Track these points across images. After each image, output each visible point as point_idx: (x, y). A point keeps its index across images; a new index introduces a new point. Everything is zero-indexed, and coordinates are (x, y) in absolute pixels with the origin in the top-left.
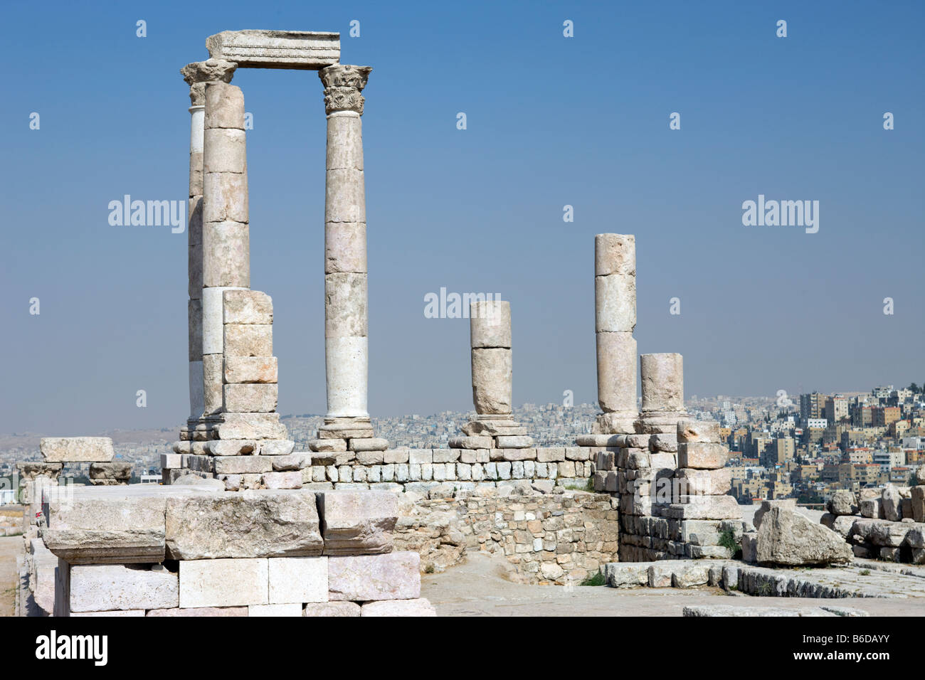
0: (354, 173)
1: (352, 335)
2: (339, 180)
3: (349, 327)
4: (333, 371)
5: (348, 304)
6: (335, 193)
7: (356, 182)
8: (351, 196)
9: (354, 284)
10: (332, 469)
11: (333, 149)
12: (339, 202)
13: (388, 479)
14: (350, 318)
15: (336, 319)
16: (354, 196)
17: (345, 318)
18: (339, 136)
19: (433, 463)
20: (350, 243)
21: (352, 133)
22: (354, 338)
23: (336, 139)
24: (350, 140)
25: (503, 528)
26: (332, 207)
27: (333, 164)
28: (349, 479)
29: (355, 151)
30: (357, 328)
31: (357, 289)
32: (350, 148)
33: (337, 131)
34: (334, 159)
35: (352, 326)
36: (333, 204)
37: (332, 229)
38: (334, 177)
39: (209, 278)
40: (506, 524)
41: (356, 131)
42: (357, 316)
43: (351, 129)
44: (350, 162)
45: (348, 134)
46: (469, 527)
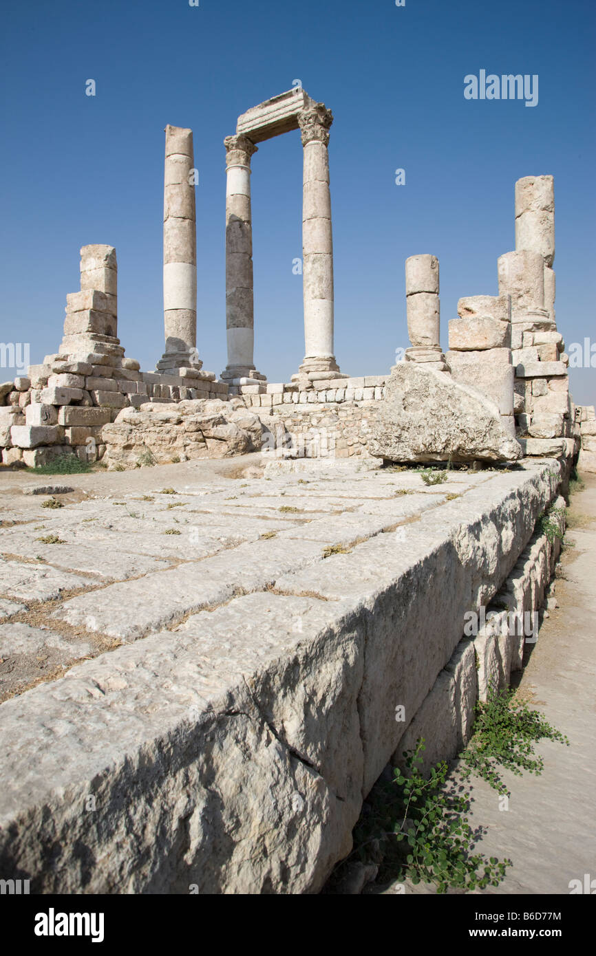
0: (314, 183)
1: (313, 299)
3: (311, 292)
5: (310, 277)
7: (316, 189)
8: (312, 200)
9: (314, 262)
10: (295, 394)
13: (331, 400)
14: (311, 287)
16: (314, 199)
17: (308, 287)
19: (365, 387)
20: (311, 233)
21: (313, 155)
22: (314, 300)
24: (312, 161)
25: (368, 433)
28: (305, 401)
29: (315, 168)
30: (317, 293)
31: (316, 265)
32: (311, 167)
35: (313, 292)
40: (370, 430)
41: (317, 154)
42: (317, 284)
43: (312, 153)
44: (312, 176)
45: (310, 158)
46: (339, 432)
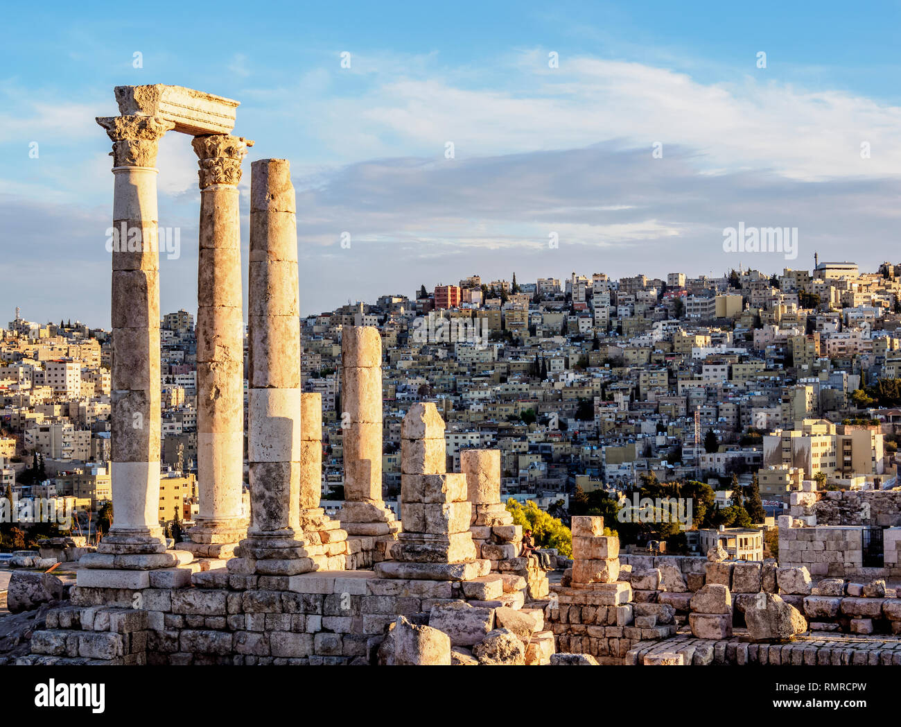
2: (230, 260)
4: (221, 469)
6: (226, 276)
11: (224, 226)
12: (231, 285)
15: (228, 413)
18: (230, 212)
23: (226, 216)
26: (223, 289)
27: (223, 242)
33: (228, 207)
34: (225, 238)
36: (224, 287)
37: (222, 314)
38: (225, 258)
39: (278, 378)
